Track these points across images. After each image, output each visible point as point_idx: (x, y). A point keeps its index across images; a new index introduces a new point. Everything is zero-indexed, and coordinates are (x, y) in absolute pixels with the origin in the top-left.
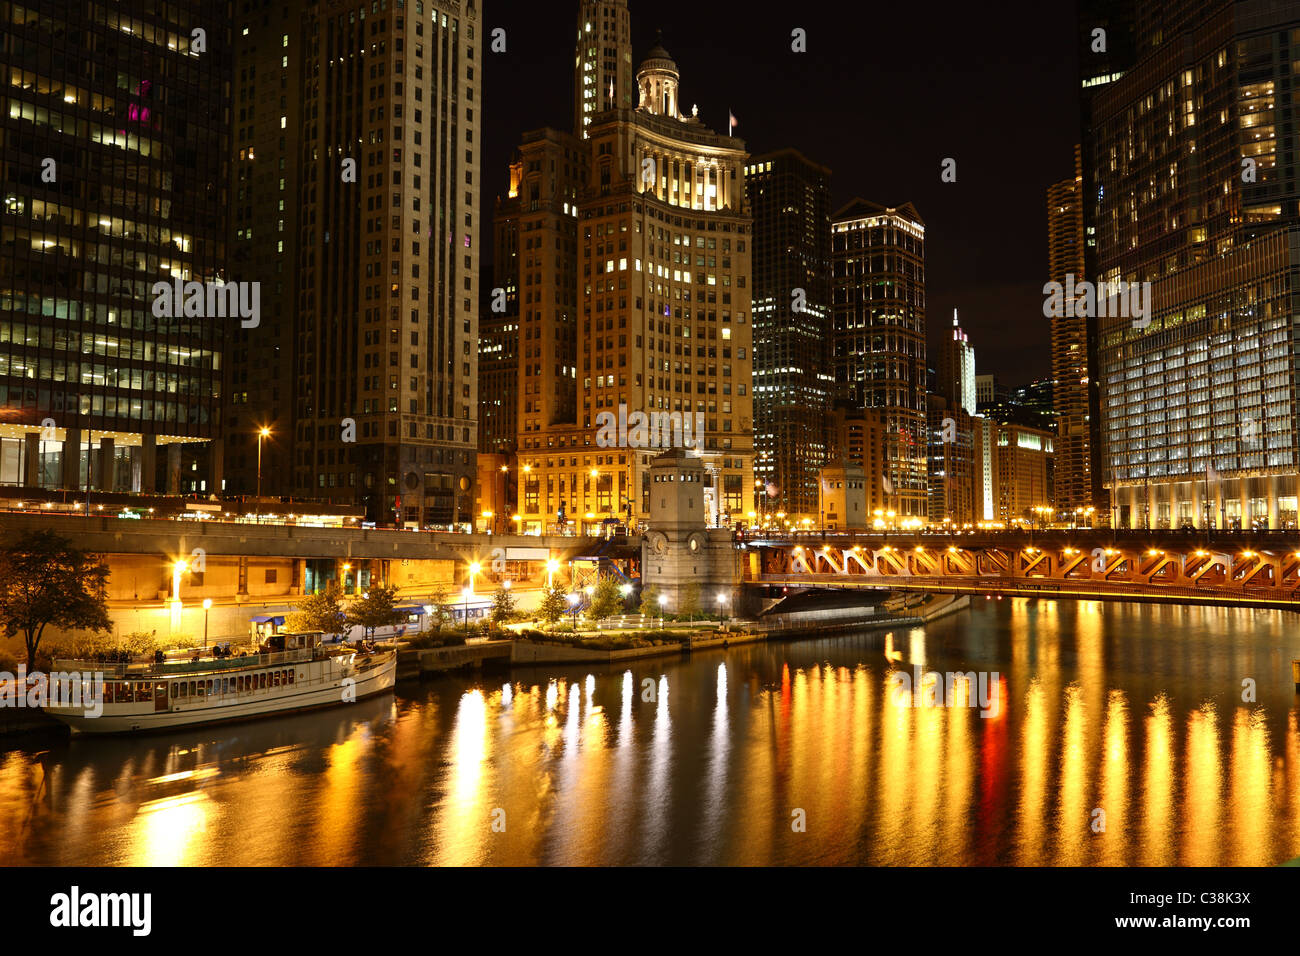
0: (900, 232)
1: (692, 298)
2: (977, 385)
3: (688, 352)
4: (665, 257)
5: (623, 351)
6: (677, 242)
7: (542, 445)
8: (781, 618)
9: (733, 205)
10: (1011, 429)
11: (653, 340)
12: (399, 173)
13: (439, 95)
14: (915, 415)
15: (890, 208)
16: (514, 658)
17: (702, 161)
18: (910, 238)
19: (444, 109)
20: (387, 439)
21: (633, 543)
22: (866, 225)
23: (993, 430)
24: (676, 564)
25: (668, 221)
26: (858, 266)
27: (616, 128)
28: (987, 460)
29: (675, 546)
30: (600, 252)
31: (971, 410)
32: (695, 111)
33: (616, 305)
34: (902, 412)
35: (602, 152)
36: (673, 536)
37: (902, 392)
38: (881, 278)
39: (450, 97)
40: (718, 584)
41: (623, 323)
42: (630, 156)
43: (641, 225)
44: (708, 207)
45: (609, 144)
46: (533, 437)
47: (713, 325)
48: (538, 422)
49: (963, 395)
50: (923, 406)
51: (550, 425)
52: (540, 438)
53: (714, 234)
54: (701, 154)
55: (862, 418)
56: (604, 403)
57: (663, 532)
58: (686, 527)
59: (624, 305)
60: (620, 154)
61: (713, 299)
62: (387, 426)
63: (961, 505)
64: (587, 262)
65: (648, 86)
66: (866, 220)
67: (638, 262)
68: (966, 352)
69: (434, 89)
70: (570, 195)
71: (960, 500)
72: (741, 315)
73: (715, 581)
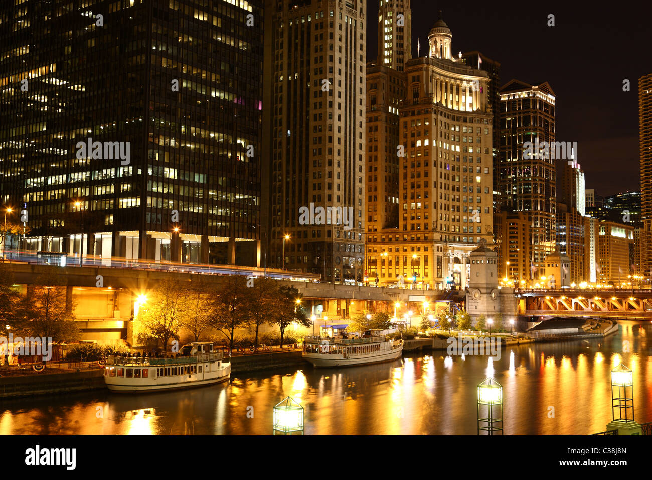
0: (541, 101)
1: (461, 160)
2: (586, 195)
3: (458, 190)
4: (447, 138)
5: (426, 189)
6: (453, 129)
7: (379, 240)
8: (537, 332)
9: (482, 108)
10: (607, 225)
11: (441, 183)
12: (332, 102)
13: (348, 60)
14: (549, 216)
15: (535, 86)
16: (433, 347)
17: (465, 83)
18: (546, 104)
19: (350, 67)
20: (326, 239)
21: (461, 294)
22: (519, 96)
23: (596, 225)
24: (486, 305)
25: (448, 118)
26: (514, 122)
27: (422, 68)
28: (592, 244)
29: (485, 296)
30: (413, 135)
31: (583, 212)
32: (460, 55)
33: (422, 165)
34: (541, 214)
35: (414, 80)
36: (483, 291)
37: (541, 201)
38: (527, 130)
39: (353, 60)
40: (505, 315)
41: (426, 174)
42: (430, 83)
43: (436, 120)
44: (469, 110)
45: (418, 77)
46: (373, 235)
47: (472, 174)
48: (375, 227)
49: (577, 203)
50: (554, 211)
51: (383, 229)
52: (378, 236)
53: (472, 125)
54: (465, 80)
55: (518, 218)
56: (415, 218)
57: (478, 288)
58: (490, 286)
59: (427, 165)
60: (424, 83)
61: (472, 161)
62: (326, 232)
63: (576, 273)
64: (405, 140)
65: (436, 42)
66: (519, 93)
67: (434, 141)
68: (580, 176)
69: (346, 57)
70: (391, 102)
71: (576, 270)
72: (486, 169)
73: (504, 313)
